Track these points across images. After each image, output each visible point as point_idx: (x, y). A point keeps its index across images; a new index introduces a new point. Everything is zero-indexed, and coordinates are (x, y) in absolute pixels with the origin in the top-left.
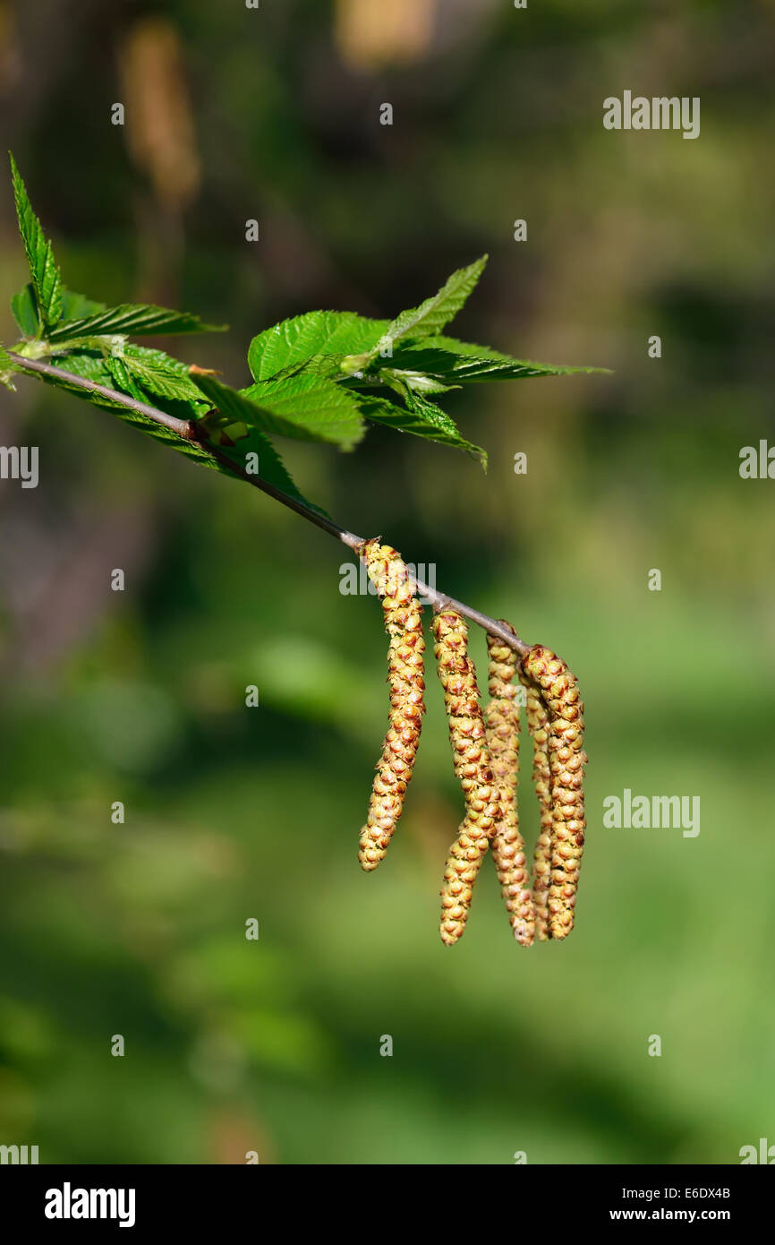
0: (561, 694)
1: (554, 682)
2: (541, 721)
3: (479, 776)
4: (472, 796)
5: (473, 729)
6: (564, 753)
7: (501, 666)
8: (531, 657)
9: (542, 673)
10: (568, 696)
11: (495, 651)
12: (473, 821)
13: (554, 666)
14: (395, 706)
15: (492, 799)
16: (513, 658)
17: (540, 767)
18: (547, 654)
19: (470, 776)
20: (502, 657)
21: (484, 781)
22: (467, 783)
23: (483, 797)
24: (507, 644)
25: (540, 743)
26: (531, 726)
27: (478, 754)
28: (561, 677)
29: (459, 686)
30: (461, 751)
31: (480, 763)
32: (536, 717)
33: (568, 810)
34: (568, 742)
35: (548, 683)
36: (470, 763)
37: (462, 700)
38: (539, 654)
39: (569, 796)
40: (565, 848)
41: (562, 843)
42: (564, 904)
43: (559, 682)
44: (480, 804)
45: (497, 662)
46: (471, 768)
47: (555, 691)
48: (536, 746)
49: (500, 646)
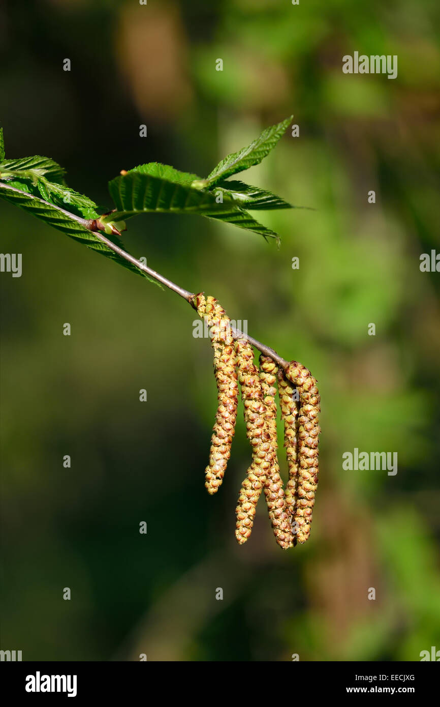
0: (309, 388)
1: (305, 382)
2: (291, 409)
3: (263, 436)
4: (257, 449)
5: (260, 407)
6: (308, 426)
7: (268, 375)
8: (291, 367)
9: (298, 376)
10: (313, 391)
11: (265, 365)
12: (258, 464)
13: (304, 373)
14: (223, 391)
15: (270, 451)
16: (276, 370)
17: (290, 437)
18: (300, 366)
19: (258, 436)
20: (270, 369)
21: (266, 439)
22: (255, 441)
23: (265, 449)
24: (274, 361)
25: (290, 423)
26: (284, 413)
27: (262, 423)
28: (309, 379)
29: (252, 381)
30: (252, 421)
31: (263, 428)
32: (288, 406)
33: (310, 461)
34: (312, 418)
35: (302, 382)
36: (257, 428)
37: (253, 389)
38: (295, 366)
39: (311, 452)
40: (307, 485)
41: (305, 481)
42: (306, 520)
43: (308, 382)
44: (262, 453)
45: (266, 373)
46: (258, 431)
47: (306, 387)
48: (287, 425)
49: (269, 363)
